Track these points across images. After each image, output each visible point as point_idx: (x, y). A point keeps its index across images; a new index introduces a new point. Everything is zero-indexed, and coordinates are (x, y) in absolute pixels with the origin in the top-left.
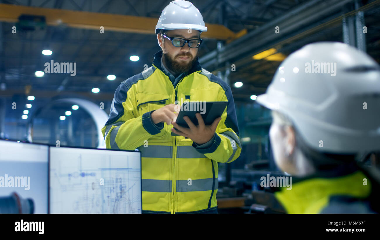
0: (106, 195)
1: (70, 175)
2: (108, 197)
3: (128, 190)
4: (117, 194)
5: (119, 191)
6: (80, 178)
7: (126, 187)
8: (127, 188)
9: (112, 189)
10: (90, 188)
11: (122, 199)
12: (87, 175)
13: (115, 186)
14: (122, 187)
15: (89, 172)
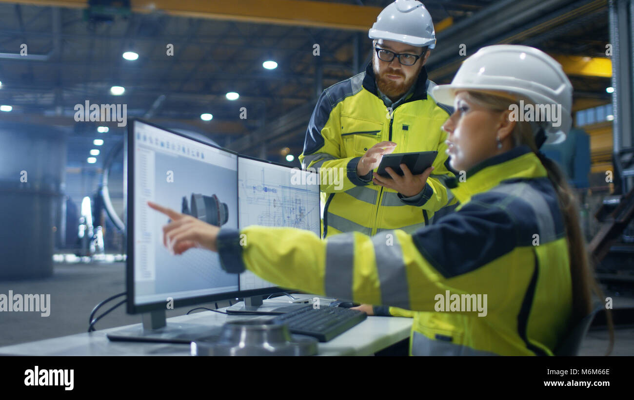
0: (286, 215)
1: (254, 188)
2: (288, 217)
3: (307, 215)
4: (296, 215)
5: (298, 213)
6: (263, 192)
7: (305, 210)
8: (306, 212)
9: (292, 209)
10: (272, 204)
11: (300, 222)
12: (270, 190)
13: (294, 207)
14: (301, 210)
15: (271, 188)
